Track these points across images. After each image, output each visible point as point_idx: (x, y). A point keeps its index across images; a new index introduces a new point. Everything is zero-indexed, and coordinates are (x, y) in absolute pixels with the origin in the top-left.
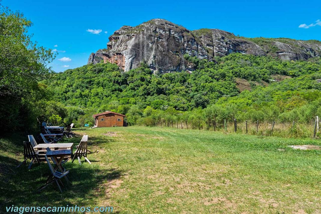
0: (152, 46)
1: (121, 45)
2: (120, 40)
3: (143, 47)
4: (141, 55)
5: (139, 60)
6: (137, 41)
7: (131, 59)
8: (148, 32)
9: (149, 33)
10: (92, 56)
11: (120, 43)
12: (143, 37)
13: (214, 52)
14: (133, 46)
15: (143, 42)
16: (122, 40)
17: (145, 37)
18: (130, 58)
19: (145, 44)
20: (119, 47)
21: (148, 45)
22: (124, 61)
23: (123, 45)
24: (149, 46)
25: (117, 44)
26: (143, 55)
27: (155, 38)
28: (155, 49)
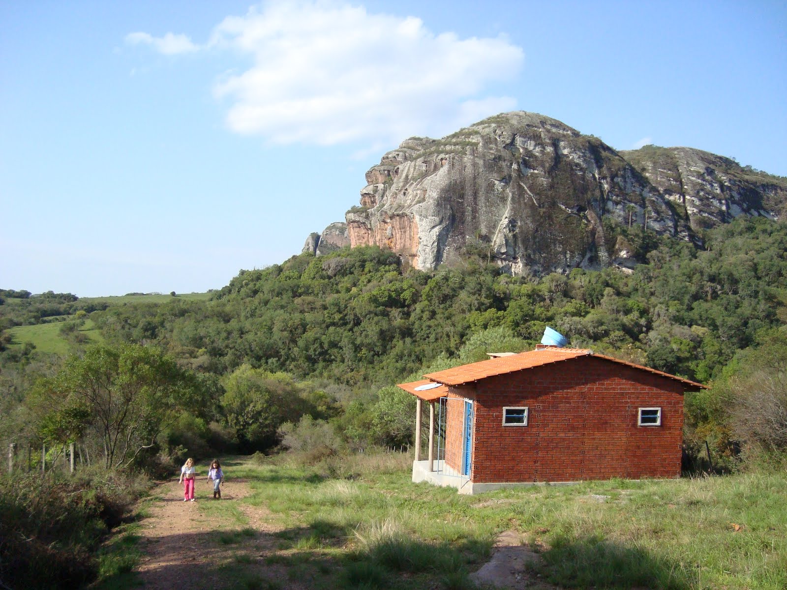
0: (504, 188)
1: (406, 190)
2: (401, 177)
3: (475, 195)
4: (469, 218)
5: (463, 234)
6: (456, 176)
7: (437, 230)
8: (491, 149)
9: (492, 152)
10: (311, 241)
11: (401, 184)
12: (475, 165)
13: (687, 213)
14: (442, 190)
15: (475, 178)
16: (407, 176)
17: (481, 162)
18: (433, 227)
19: (482, 183)
20: (401, 196)
21: (491, 186)
22: (416, 237)
23: (410, 191)
24: (494, 191)
25: (394, 188)
26: (474, 218)
27: (511, 164)
28: (513, 199)
